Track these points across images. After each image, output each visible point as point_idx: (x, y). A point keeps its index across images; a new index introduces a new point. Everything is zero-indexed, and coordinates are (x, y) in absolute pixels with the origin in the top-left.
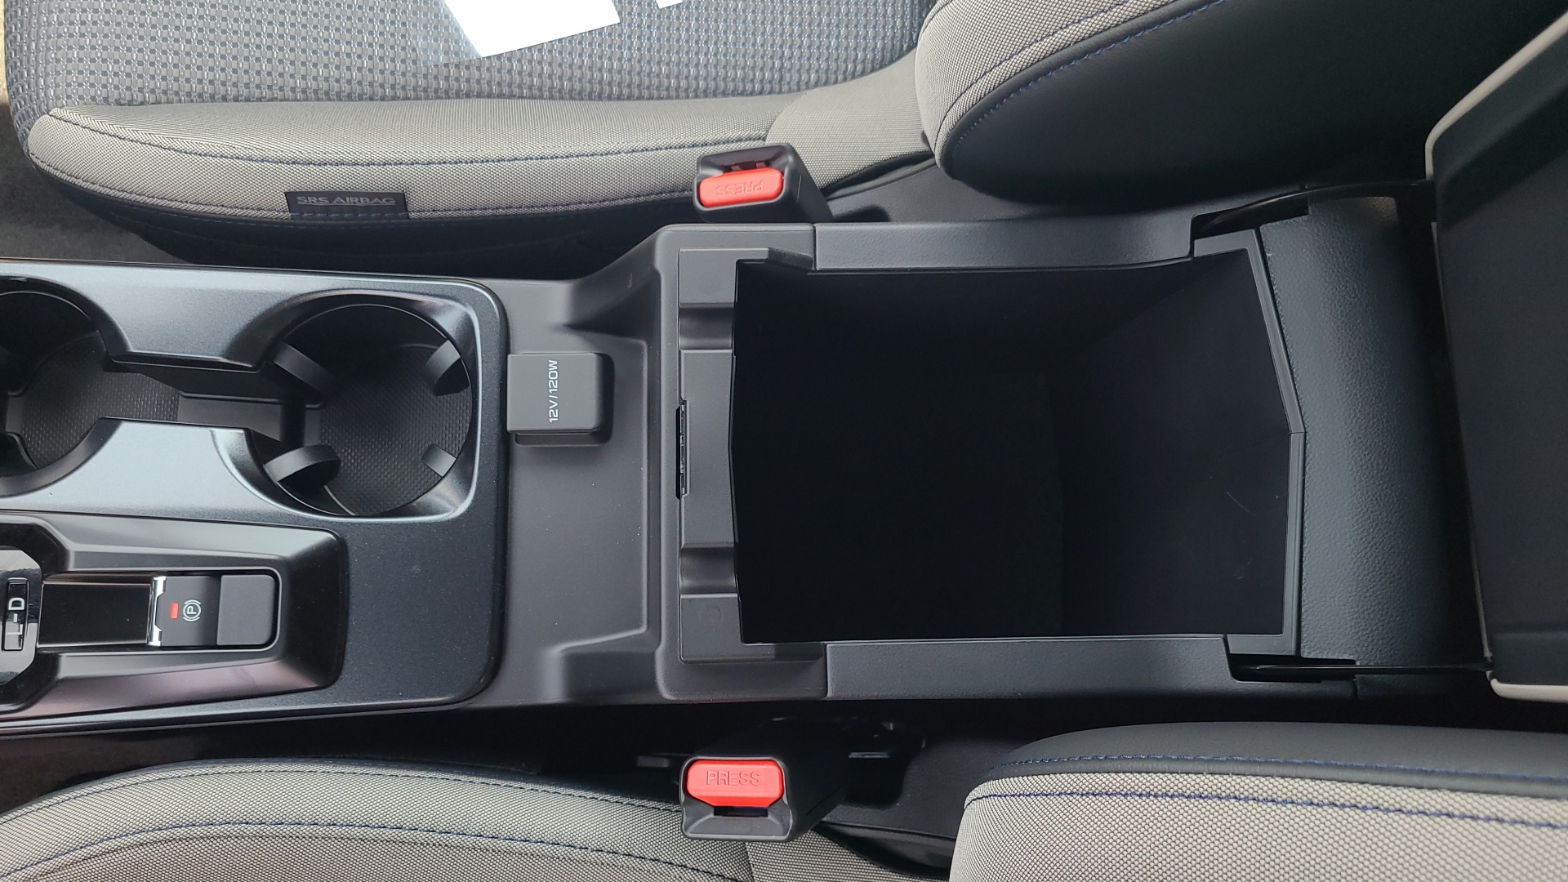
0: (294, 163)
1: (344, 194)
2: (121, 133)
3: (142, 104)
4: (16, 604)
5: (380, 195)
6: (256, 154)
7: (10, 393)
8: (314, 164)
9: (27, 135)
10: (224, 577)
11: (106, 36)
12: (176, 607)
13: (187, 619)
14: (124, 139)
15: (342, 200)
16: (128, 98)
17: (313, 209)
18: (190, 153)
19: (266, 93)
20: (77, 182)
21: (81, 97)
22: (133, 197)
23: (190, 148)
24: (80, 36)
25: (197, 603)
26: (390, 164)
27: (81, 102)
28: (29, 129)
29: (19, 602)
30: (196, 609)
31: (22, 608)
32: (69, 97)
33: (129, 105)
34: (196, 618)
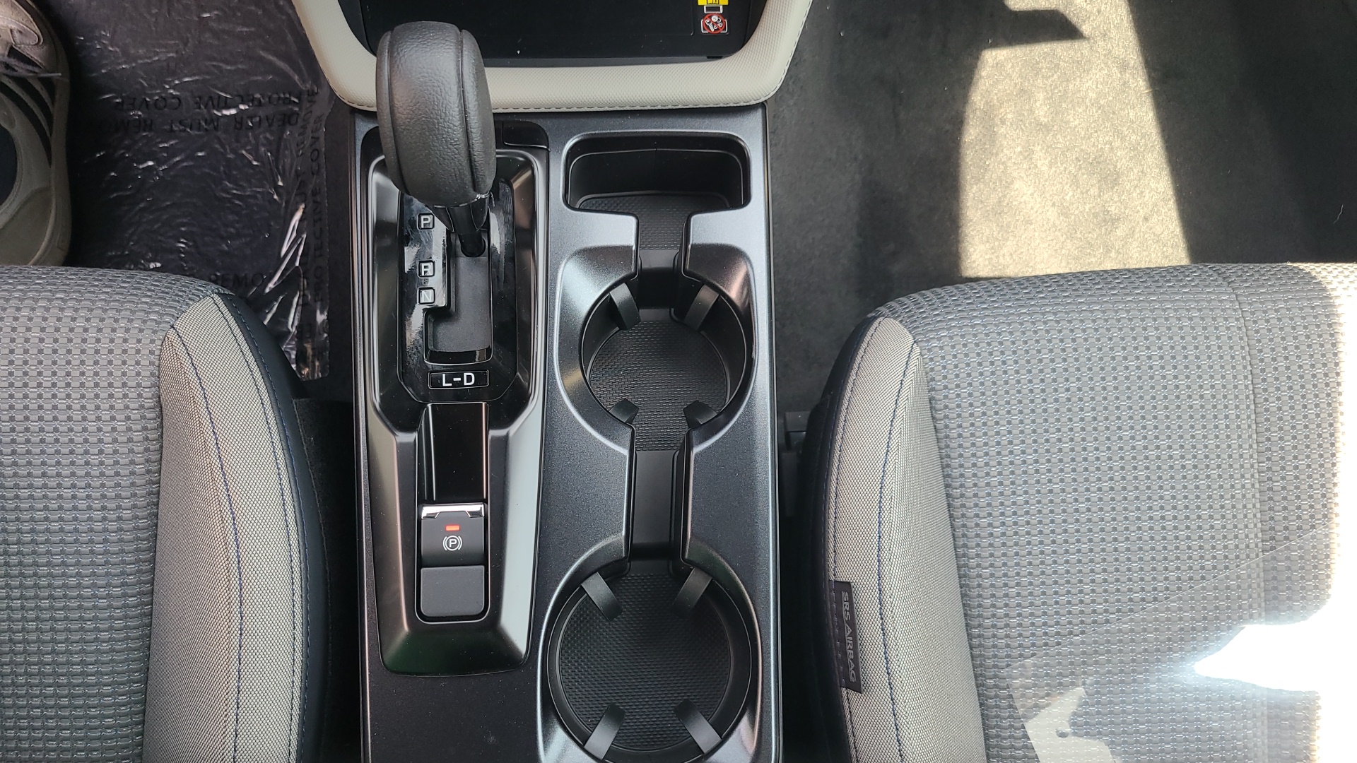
0: (880, 590)
1: (854, 635)
2: (897, 422)
3: (933, 418)
4: (469, 379)
5: (857, 669)
6: (885, 555)
7: (673, 309)
8: (881, 608)
9: (895, 318)
10: (483, 567)
11: (994, 383)
12: (456, 528)
13: (446, 539)
14: (892, 425)
15: (849, 632)
16: (938, 407)
17: (839, 603)
18: (881, 492)
19: (959, 522)
20: (853, 372)
21: (932, 370)
22: (840, 430)
23: (886, 491)
24: (991, 362)
25: (459, 547)
26: (889, 679)
27: (928, 370)
28: (901, 322)
29: (471, 381)
30: (454, 546)
31: (466, 384)
32: (931, 360)
33: (931, 408)
34: (446, 548)
